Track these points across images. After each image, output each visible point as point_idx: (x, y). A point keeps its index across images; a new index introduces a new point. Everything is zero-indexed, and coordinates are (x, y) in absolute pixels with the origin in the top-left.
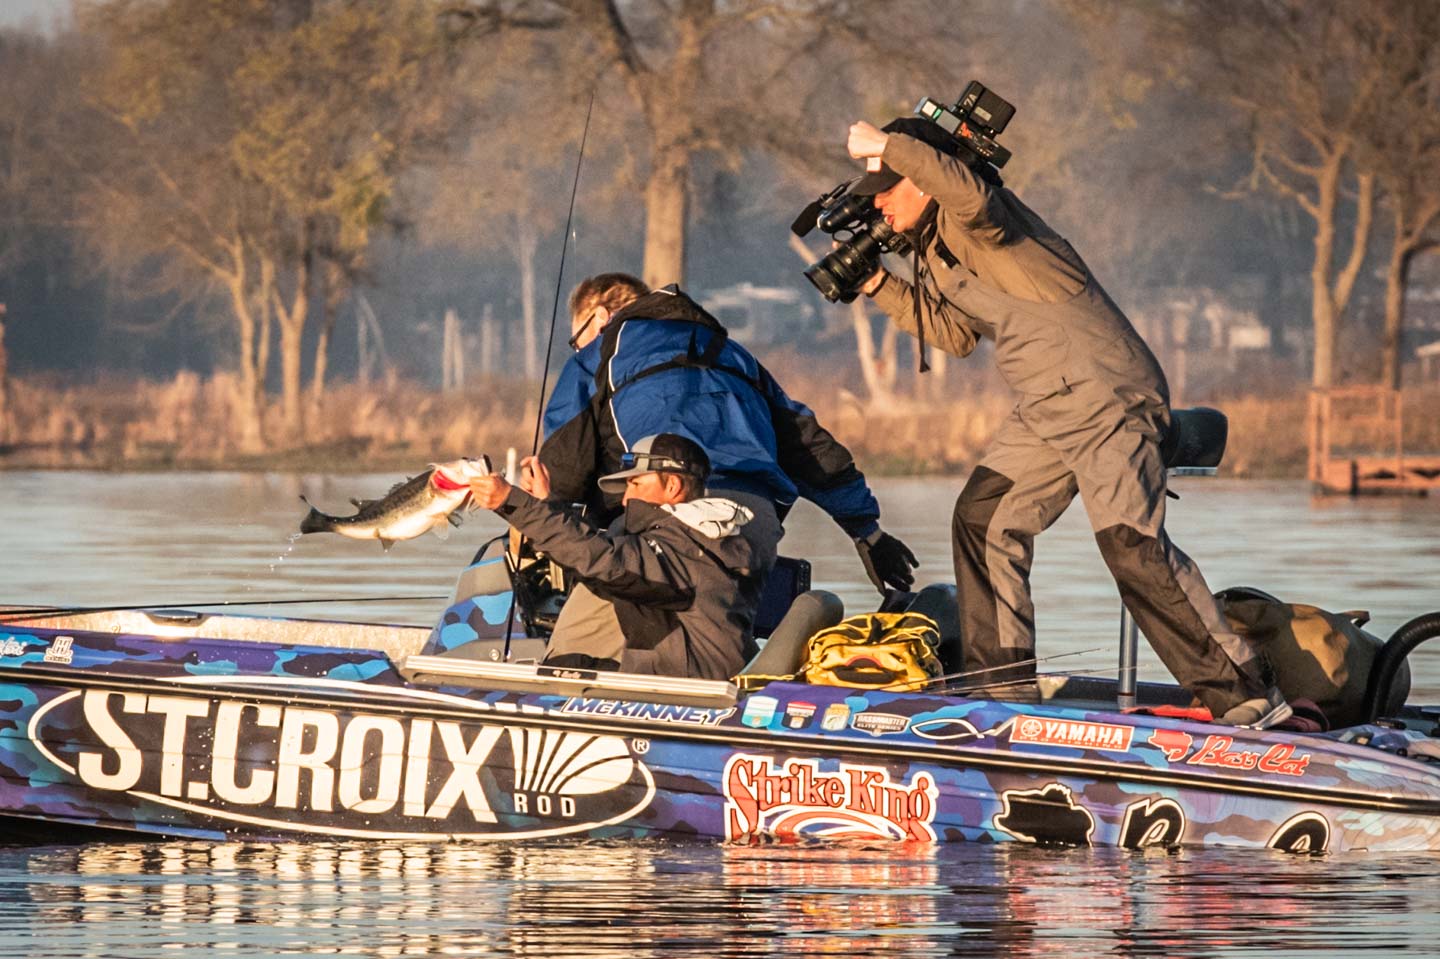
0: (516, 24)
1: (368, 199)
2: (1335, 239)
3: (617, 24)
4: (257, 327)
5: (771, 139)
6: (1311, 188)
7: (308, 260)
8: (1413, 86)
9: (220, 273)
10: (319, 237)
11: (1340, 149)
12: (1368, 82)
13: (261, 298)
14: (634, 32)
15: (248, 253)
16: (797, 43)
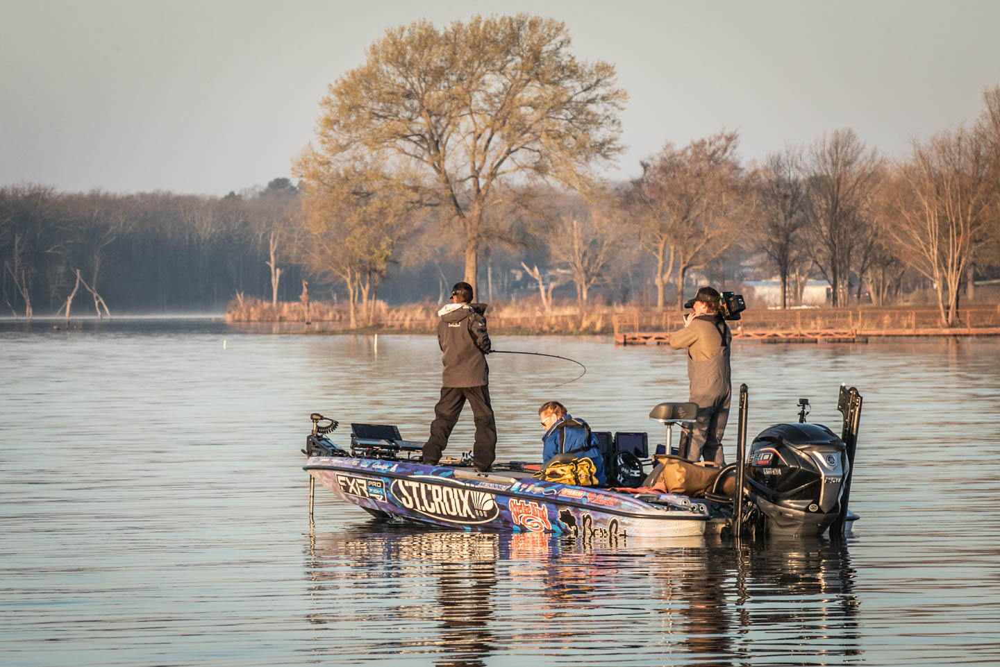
0: (426, 205)
1: (384, 256)
2: (664, 264)
3: (457, 205)
4: (355, 292)
5: (500, 237)
6: (656, 250)
7: (370, 273)
8: (685, 220)
9: (344, 277)
10: (373, 266)
11: (664, 239)
12: (673, 219)
13: (356, 284)
14: (461, 207)
15: (352, 270)
16: (508, 210)
